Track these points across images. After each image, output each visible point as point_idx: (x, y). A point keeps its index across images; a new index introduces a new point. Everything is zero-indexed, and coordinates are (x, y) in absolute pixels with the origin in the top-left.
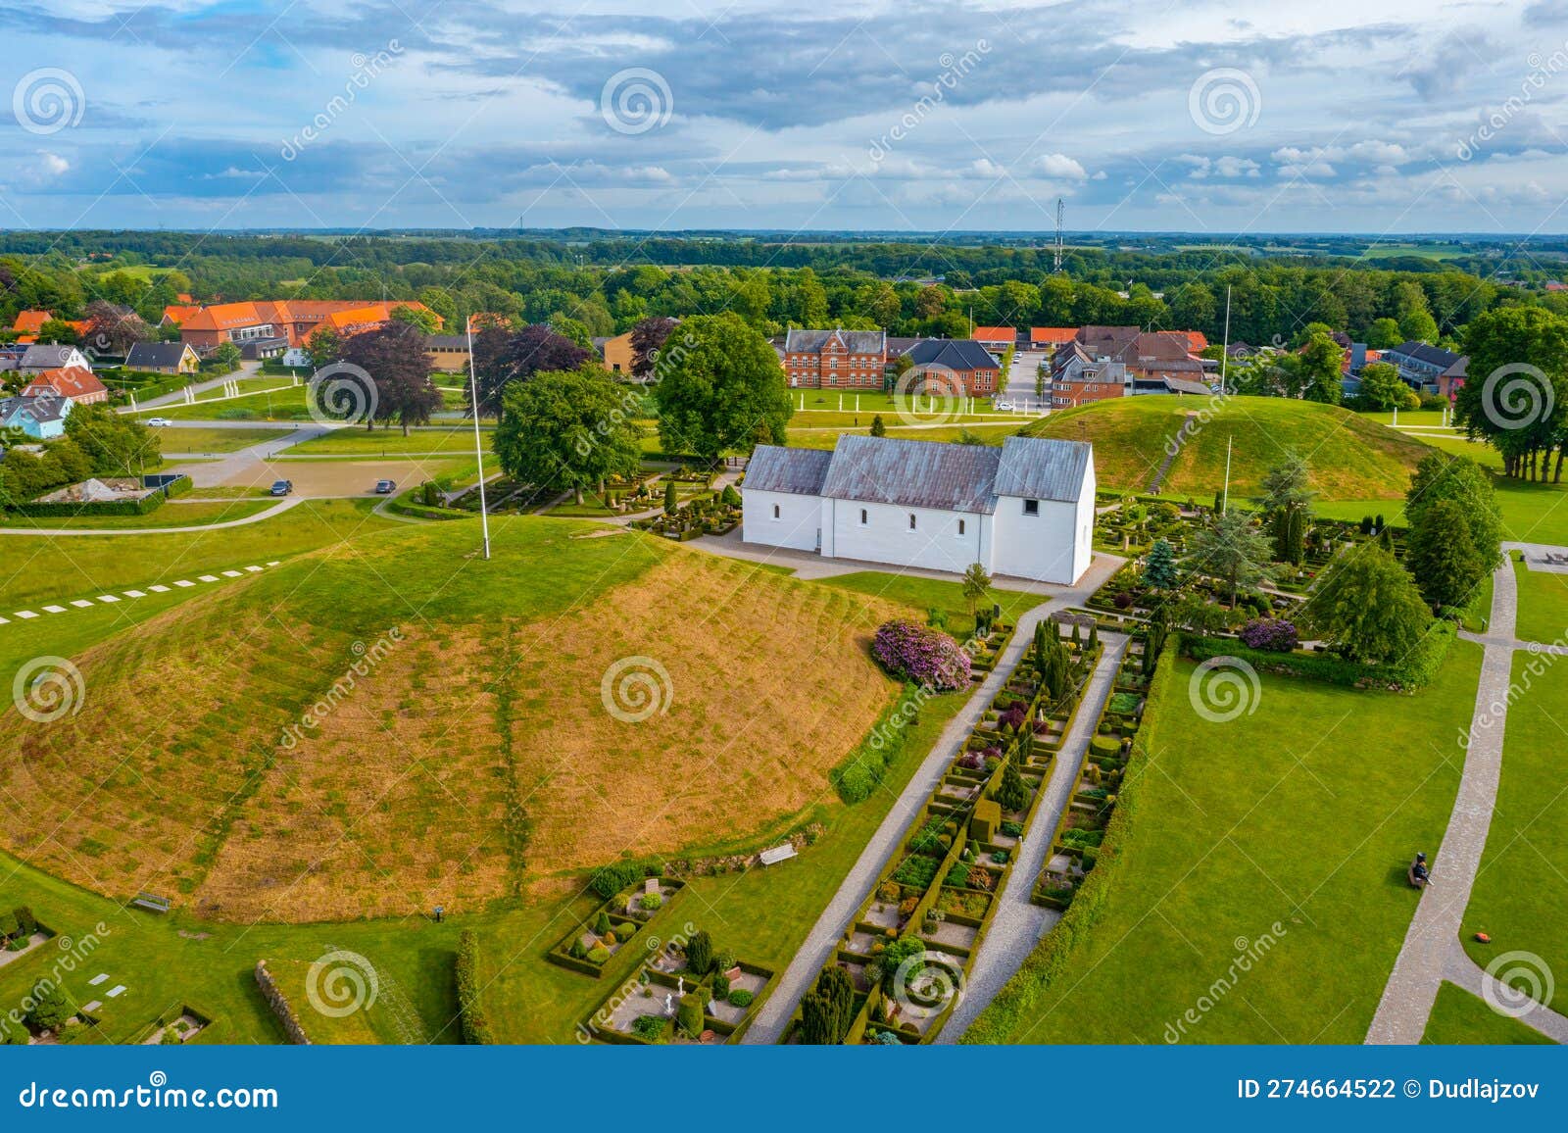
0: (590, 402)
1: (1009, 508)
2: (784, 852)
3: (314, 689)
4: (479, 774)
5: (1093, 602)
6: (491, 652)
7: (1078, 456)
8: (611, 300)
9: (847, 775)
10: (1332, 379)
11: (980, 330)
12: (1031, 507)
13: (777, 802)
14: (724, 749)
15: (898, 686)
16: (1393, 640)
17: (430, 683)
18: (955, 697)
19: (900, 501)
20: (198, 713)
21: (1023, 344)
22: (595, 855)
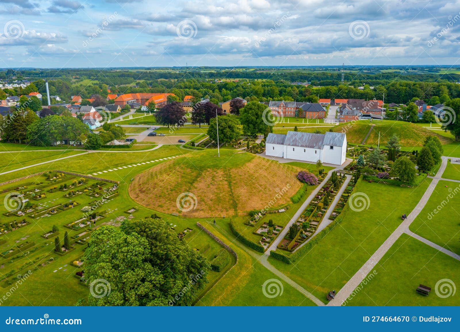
0: (230, 123)
1: (327, 148)
2: (283, 210)
3: (194, 180)
4: (227, 195)
5: (345, 169)
6: (225, 174)
7: (342, 136)
8: (220, 91)
9: (294, 198)
10: (415, 114)
11: (321, 100)
12: (332, 148)
13: (281, 202)
14: (271, 193)
15: (303, 184)
16: (408, 176)
17: (216, 179)
18: (314, 186)
19: (302, 146)
20: (173, 184)
21: (332, 104)
22: (249, 209)
